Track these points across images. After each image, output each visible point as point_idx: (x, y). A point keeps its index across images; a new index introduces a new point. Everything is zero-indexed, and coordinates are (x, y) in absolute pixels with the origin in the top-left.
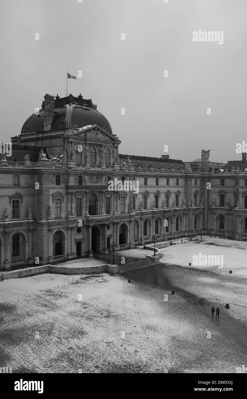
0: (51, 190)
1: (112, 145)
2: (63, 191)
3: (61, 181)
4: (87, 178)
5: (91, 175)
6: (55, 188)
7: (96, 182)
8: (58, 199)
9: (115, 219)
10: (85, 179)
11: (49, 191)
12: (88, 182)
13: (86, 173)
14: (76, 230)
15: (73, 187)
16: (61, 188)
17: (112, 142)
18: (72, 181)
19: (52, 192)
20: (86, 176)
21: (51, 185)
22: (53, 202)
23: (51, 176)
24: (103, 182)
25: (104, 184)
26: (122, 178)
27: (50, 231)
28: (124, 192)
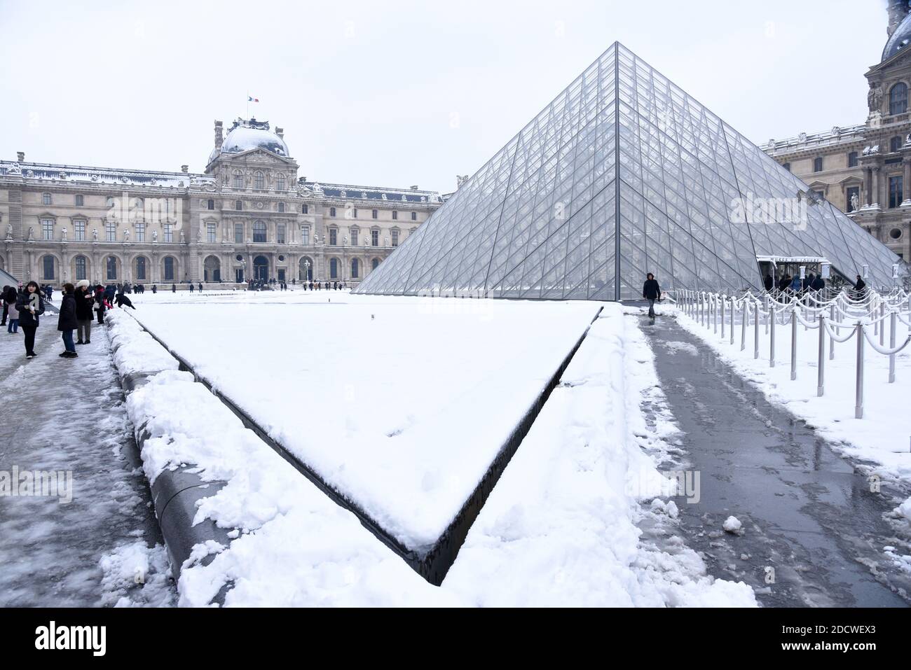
0: (201, 215)
1: (285, 169)
2: (217, 216)
3: (215, 205)
4: (248, 204)
5: (254, 201)
6: (206, 212)
7: (261, 209)
8: (211, 223)
9: (291, 250)
10: (245, 205)
11: (199, 215)
12: (249, 207)
13: (246, 198)
14: (234, 257)
15: (227, 212)
16: (214, 213)
17: (285, 165)
18: (227, 206)
19: (203, 216)
20: (246, 202)
21: (201, 209)
22: (205, 226)
23: (201, 200)
24: (272, 209)
25: (272, 211)
26: (303, 206)
27: (199, 254)
28: (306, 221)
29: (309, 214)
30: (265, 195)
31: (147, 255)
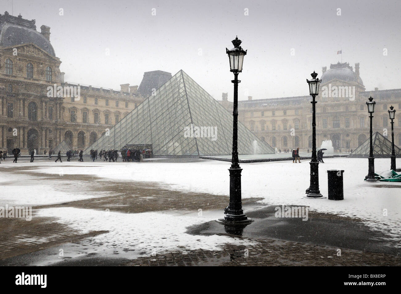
4: (329, 108)
5: (332, 106)
6: (309, 114)
7: (336, 110)
9: (353, 131)
11: (306, 116)
12: (329, 110)
14: (323, 135)
15: (319, 113)
18: (319, 110)
20: (328, 108)
21: (307, 113)
22: (309, 121)
23: (307, 109)
24: (342, 109)
25: (342, 110)
26: (361, 106)
27: (306, 135)
28: (362, 114)
29: (364, 110)
30: (339, 102)
31: (286, 136)
